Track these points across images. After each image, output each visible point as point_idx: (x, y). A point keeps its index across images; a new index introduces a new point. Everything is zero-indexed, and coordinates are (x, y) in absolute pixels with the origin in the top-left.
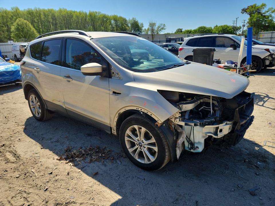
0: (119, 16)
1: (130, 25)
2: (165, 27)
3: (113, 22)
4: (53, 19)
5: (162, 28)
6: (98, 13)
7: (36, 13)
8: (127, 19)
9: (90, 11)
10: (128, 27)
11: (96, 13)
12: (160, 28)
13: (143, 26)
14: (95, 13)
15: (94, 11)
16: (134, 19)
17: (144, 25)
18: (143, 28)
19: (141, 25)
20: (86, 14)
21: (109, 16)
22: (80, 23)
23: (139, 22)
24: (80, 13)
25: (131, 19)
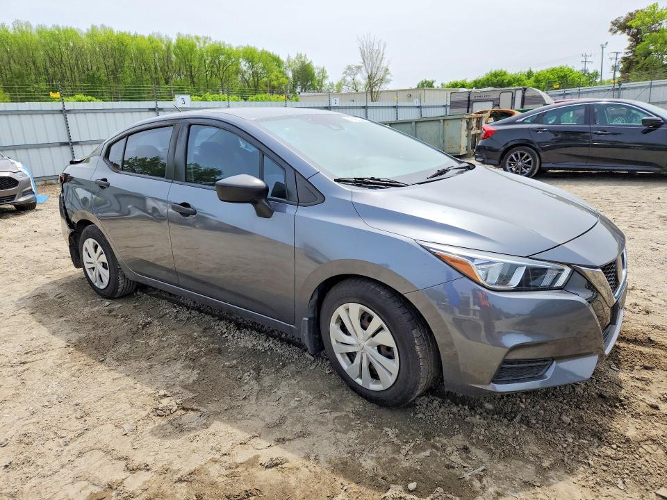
0: (260, 49)
1: (290, 75)
3: (244, 65)
8: (283, 58)
10: (287, 78)
11: (197, 38)
13: (324, 77)
15: (193, 35)
16: (301, 57)
17: (327, 74)
18: (326, 82)
19: (319, 73)
23: (315, 66)
25: (293, 57)
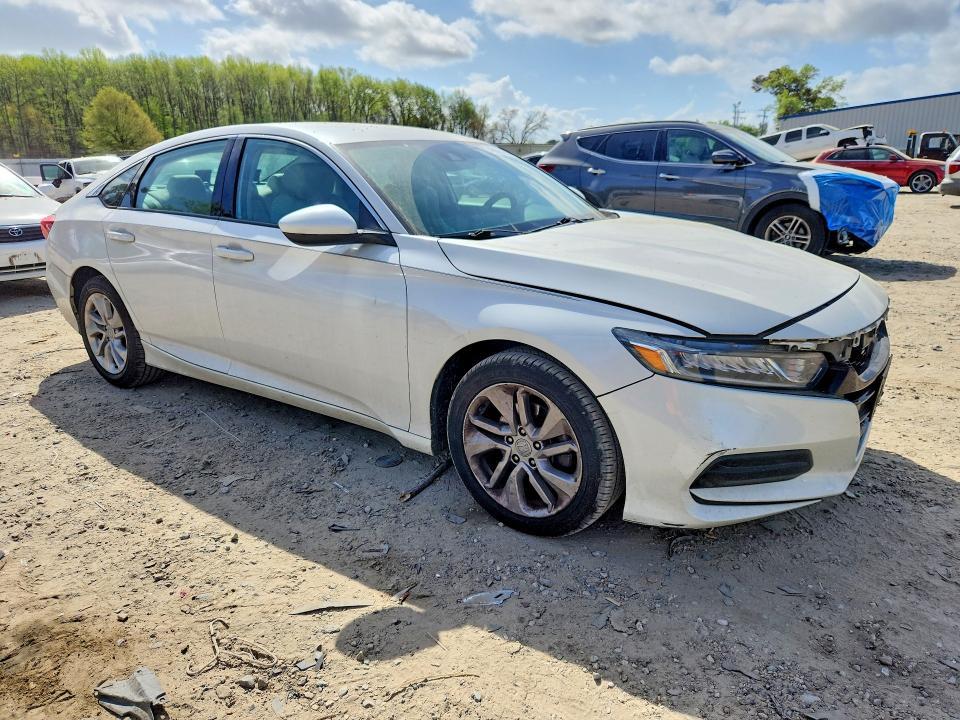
2: (547, 123)
4: (206, 86)
5: (540, 126)
6: (346, 74)
7: (155, 69)
9: (322, 66)
12: (531, 126)
14: (339, 73)
20: (310, 74)
21: (382, 82)
22: (291, 101)
24: (291, 73)
